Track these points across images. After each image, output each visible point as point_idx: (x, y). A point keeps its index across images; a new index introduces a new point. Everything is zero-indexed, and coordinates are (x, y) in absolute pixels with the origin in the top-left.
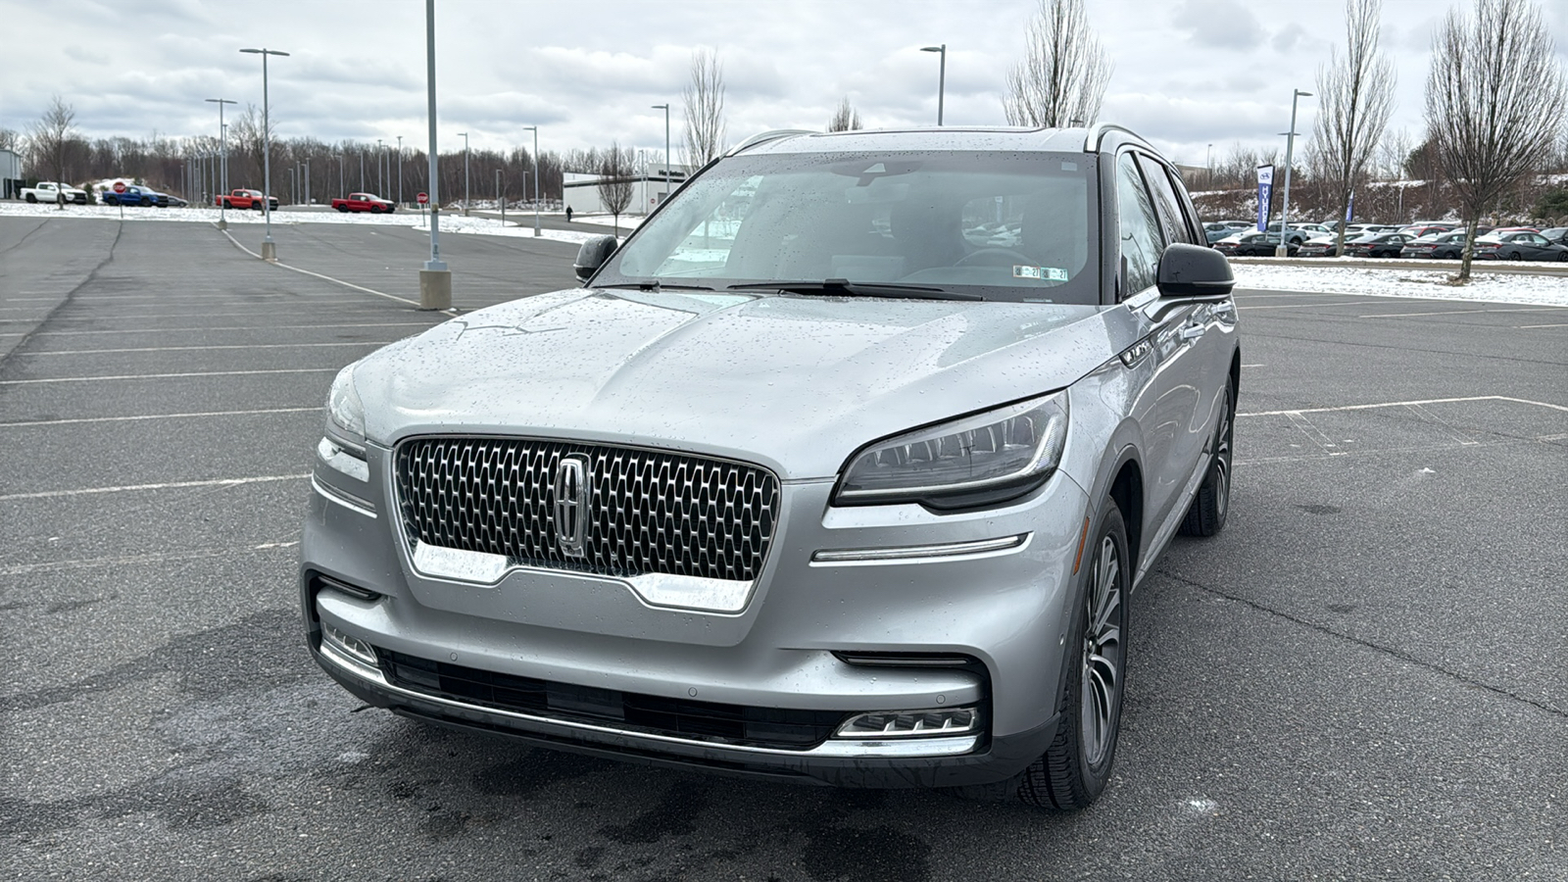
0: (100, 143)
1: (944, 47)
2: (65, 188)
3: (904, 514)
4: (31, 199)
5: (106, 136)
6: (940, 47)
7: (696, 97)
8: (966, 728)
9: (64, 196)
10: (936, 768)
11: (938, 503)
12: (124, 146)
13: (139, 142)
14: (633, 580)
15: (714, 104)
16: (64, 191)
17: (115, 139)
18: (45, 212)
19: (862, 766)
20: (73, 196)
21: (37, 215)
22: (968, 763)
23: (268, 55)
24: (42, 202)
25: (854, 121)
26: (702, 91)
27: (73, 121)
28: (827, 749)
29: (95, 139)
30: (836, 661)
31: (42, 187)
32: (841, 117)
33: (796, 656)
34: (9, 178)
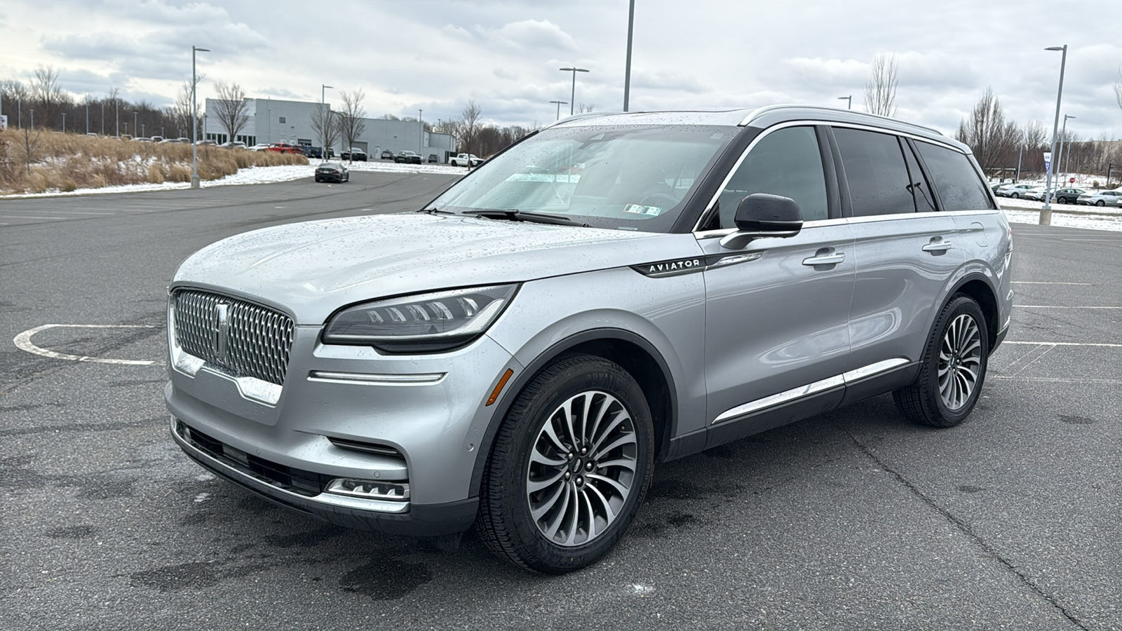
0: (505, 130)
1: (1065, 46)
2: (472, 157)
3: (362, 352)
4: (454, 164)
5: (508, 125)
6: (1063, 47)
7: (875, 91)
8: (401, 497)
9: (471, 162)
10: (377, 519)
11: (384, 347)
12: (518, 132)
13: (526, 129)
14: (238, 379)
15: (888, 95)
16: (471, 159)
17: (513, 127)
18: (460, 172)
19: (336, 511)
20: (476, 162)
21: (456, 173)
22: (396, 519)
23: (576, 72)
24: (460, 166)
25: (995, 105)
26: (879, 87)
27: (479, 116)
28: (322, 498)
29: (502, 127)
30: (330, 443)
31: (460, 157)
32: (984, 102)
33: (305, 436)
34: (448, 150)
